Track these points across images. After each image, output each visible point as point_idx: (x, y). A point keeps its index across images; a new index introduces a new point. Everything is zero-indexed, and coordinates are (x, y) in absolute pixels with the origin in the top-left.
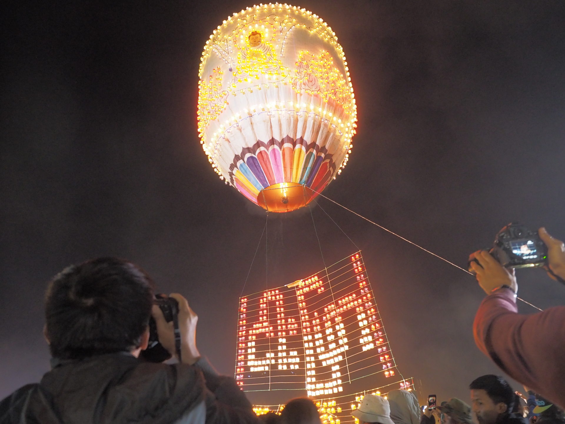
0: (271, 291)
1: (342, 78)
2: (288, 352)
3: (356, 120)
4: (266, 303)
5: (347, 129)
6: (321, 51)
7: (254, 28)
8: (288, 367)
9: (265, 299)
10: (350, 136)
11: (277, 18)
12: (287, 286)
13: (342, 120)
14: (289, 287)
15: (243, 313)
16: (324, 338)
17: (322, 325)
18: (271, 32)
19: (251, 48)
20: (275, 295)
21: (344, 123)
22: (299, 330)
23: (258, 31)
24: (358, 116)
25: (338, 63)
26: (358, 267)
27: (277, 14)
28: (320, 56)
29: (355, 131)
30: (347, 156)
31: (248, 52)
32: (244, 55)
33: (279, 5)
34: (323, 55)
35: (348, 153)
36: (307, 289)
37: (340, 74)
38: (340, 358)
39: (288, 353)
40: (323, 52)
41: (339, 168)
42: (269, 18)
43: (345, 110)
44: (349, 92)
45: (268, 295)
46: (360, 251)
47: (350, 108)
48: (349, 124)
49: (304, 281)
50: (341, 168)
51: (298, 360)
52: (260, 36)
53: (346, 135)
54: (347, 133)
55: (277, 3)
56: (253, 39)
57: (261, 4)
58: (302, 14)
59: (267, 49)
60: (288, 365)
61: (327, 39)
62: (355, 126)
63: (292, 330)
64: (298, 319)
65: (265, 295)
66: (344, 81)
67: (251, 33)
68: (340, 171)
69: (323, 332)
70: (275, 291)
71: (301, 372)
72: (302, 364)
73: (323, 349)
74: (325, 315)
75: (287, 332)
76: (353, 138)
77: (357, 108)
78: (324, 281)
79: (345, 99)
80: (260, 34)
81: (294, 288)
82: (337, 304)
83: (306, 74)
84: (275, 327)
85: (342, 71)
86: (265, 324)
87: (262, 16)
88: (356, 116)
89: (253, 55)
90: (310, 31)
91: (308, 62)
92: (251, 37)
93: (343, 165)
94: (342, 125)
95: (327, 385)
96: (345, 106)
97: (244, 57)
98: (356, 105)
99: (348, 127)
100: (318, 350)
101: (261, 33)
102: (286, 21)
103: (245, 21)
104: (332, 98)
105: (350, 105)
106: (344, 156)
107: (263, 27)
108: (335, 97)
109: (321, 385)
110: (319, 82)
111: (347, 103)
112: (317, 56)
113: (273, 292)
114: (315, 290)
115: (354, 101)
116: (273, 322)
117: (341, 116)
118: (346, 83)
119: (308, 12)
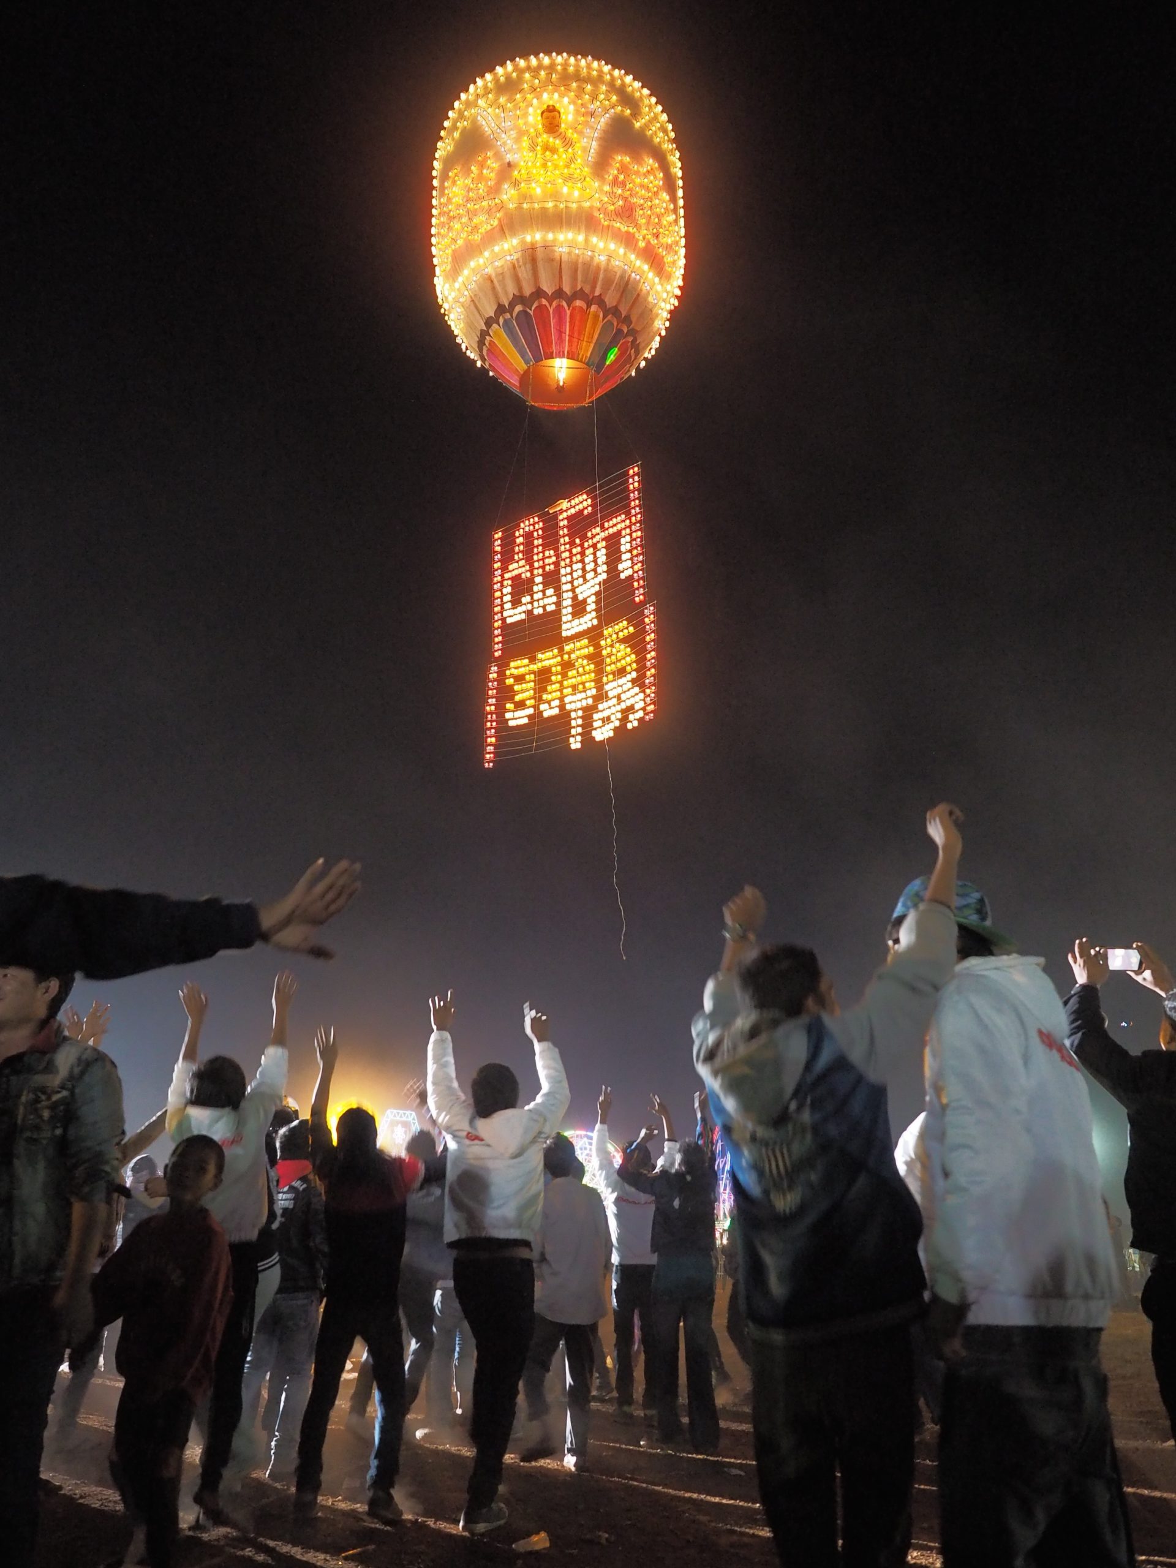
0: (529, 520)
1: (672, 210)
2: (543, 592)
3: (681, 283)
4: (522, 536)
5: (665, 295)
6: (646, 160)
7: (551, 98)
8: (545, 609)
9: (521, 531)
10: (669, 307)
11: (589, 87)
12: (548, 511)
13: (660, 279)
14: (551, 512)
15: (497, 553)
16: (584, 569)
17: (582, 554)
18: (577, 112)
19: (545, 136)
20: (533, 525)
21: (662, 285)
22: (556, 564)
23: (557, 106)
24: (685, 277)
25: (669, 184)
26: (634, 483)
27: (588, 80)
28: (645, 170)
29: (676, 300)
30: (658, 339)
31: (540, 140)
32: (533, 146)
33: (593, 63)
34: (649, 168)
35: (660, 335)
36: (573, 511)
37: (668, 204)
38: (597, 588)
39: (544, 594)
40: (650, 162)
41: (642, 358)
42: (577, 86)
43: (667, 265)
44: (678, 235)
45: (525, 526)
46: (639, 463)
47: (674, 262)
48: (669, 288)
49: (569, 501)
50: (645, 359)
51: (554, 599)
52: (560, 116)
53: (663, 305)
54: (664, 301)
55: (590, 57)
56: (547, 118)
57: (565, 54)
58: (627, 87)
59: (568, 143)
60: (544, 607)
61: (658, 139)
62: (678, 292)
63: (549, 565)
64: (556, 550)
65: (522, 525)
66: (674, 217)
67: (545, 107)
68: (643, 364)
69: (582, 561)
70: (533, 518)
71: (557, 613)
72: (558, 604)
73: (581, 580)
74: (587, 541)
75: (543, 567)
76: (671, 312)
77: (685, 265)
78: (594, 499)
79: (669, 248)
80: (559, 113)
81: (557, 511)
82: (602, 527)
83: (621, 197)
84: (532, 565)
85: (673, 199)
86: (522, 563)
87: (566, 79)
88: (681, 277)
89: (547, 148)
90: (635, 122)
91: (626, 177)
92: (545, 114)
93: (650, 352)
94: (659, 288)
95: (582, 620)
96: (668, 259)
97: (533, 148)
98: (684, 260)
99: (668, 293)
100: (576, 583)
101: (562, 111)
102: (602, 97)
103: (537, 81)
104: (652, 242)
105: (676, 257)
106: (653, 339)
107: (566, 100)
108: (656, 241)
109: (576, 622)
110: (637, 214)
111: (672, 254)
112: (641, 170)
113: (532, 520)
114: (581, 511)
115: (683, 251)
116: (529, 561)
117: (660, 274)
118: (676, 221)
119: (636, 82)
